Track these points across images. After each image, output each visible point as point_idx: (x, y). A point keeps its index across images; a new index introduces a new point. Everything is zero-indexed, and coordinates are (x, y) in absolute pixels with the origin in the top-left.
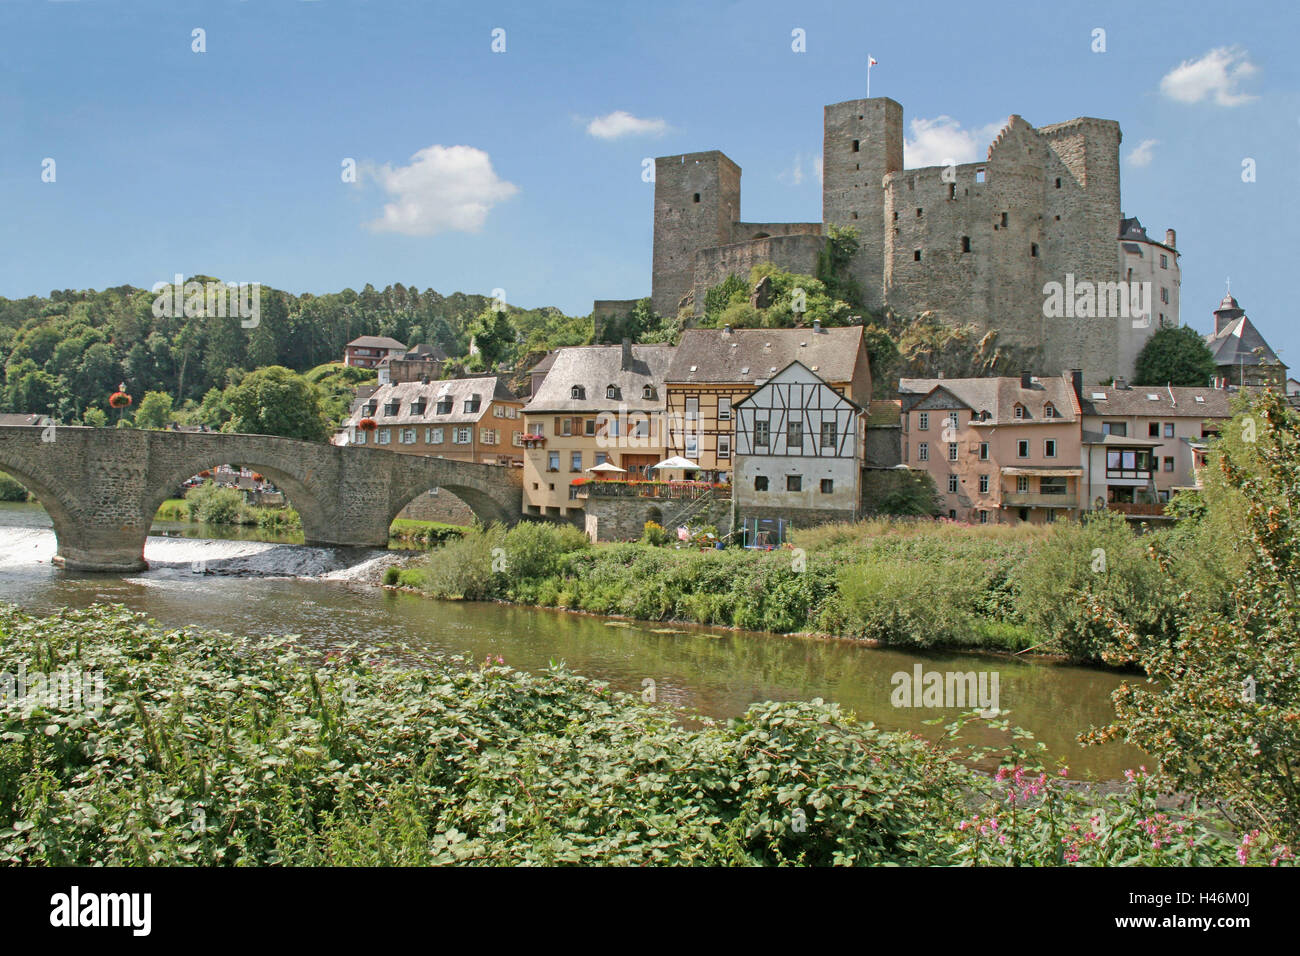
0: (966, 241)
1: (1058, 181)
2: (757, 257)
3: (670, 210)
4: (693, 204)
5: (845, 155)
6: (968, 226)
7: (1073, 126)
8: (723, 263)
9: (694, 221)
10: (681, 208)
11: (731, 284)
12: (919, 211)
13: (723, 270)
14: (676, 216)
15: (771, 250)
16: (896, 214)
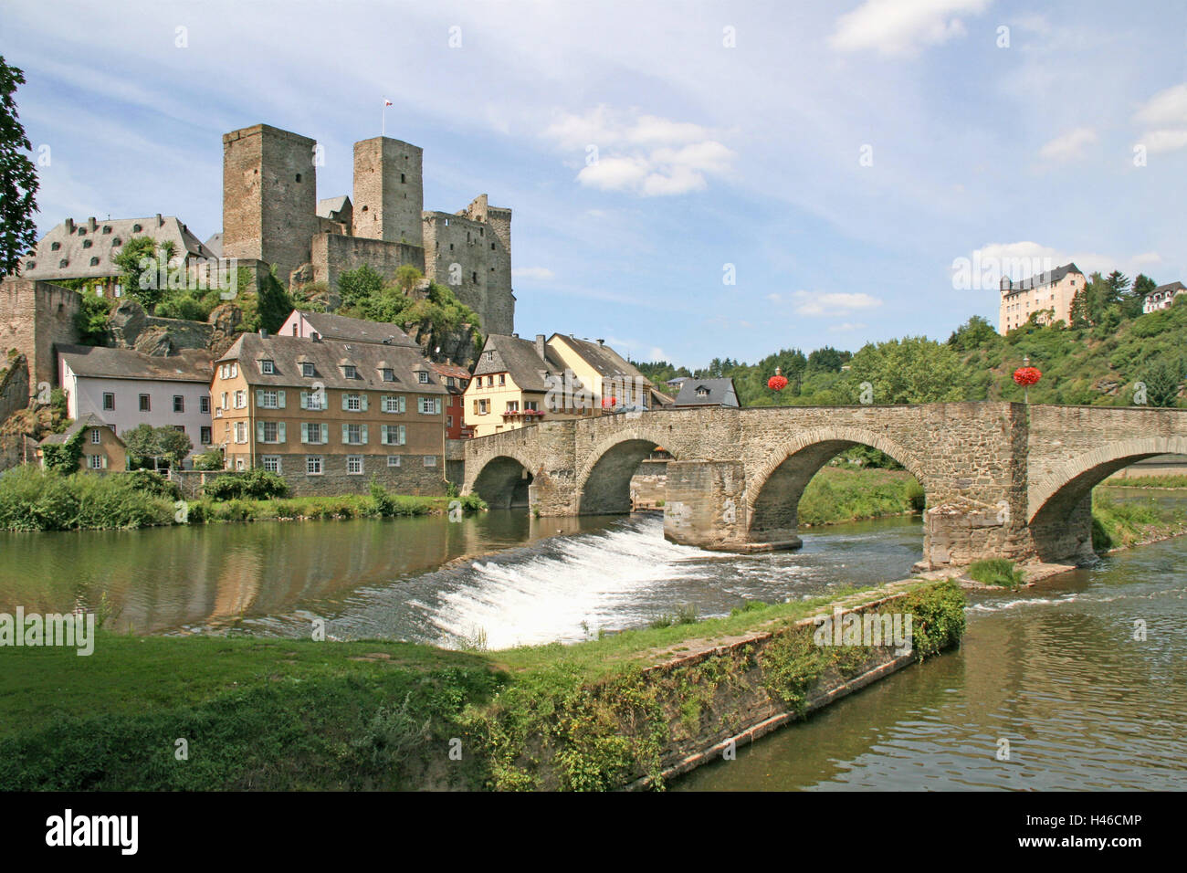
0: (475, 274)
1: (493, 245)
2: (390, 256)
3: (277, 182)
4: (296, 183)
5: (397, 183)
6: (477, 266)
7: (504, 213)
8: (356, 253)
9: (297, 199)
10: (286, 183)
11: (365, 274)
12: (452, 246)
13: (355, 258)
14: (282, 190)
15: (403, 254)
16: (437, 243)
